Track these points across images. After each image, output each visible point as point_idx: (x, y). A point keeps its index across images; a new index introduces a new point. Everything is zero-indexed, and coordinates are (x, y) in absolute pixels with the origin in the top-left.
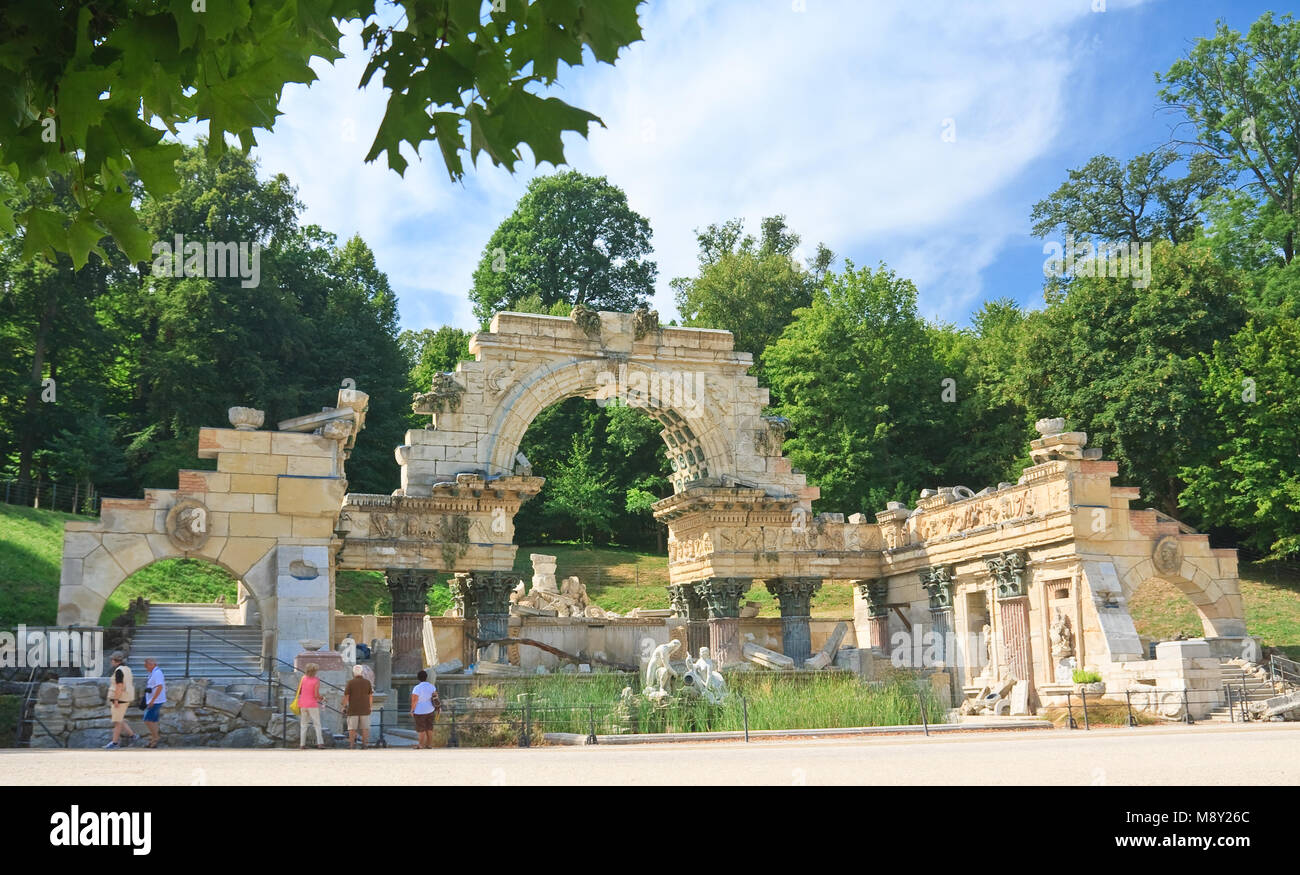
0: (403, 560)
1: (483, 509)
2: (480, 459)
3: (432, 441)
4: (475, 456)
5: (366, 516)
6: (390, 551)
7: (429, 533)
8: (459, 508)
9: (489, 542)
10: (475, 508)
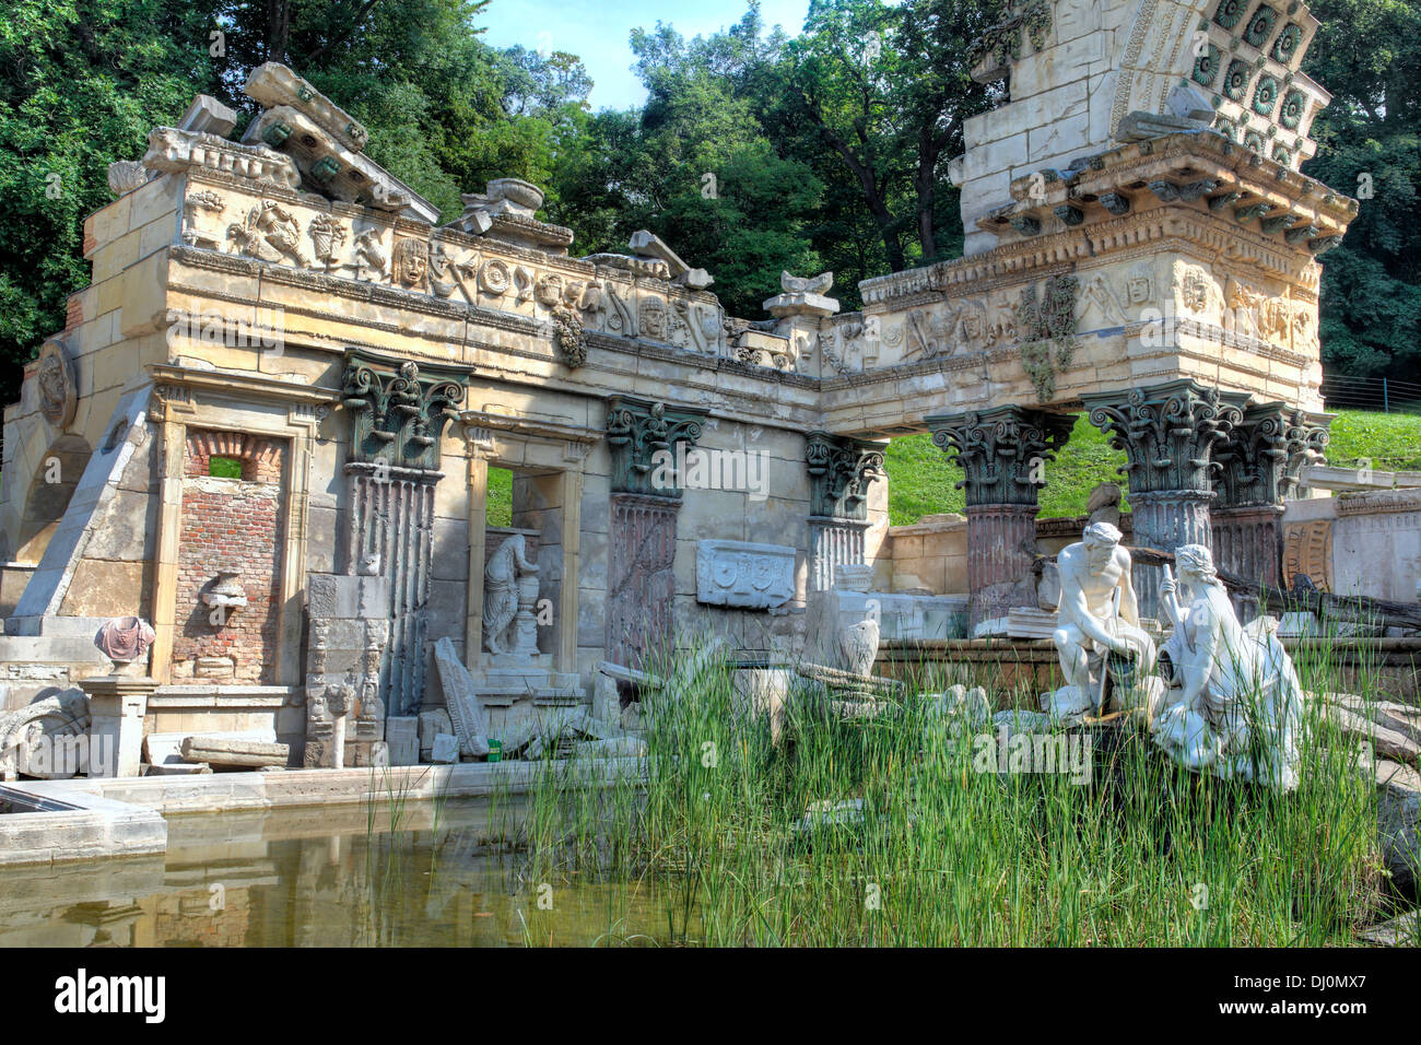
0: (960, 395)
1: (1097, 247)
2: (1095, 136)
3: (1002, 130)
4: (1085, 132)
5: (899, 320)
6: (935, 381)
7: (1000, 327)
8: (1050, 259)
9: (1121, 324)
10: (1082, 249)
